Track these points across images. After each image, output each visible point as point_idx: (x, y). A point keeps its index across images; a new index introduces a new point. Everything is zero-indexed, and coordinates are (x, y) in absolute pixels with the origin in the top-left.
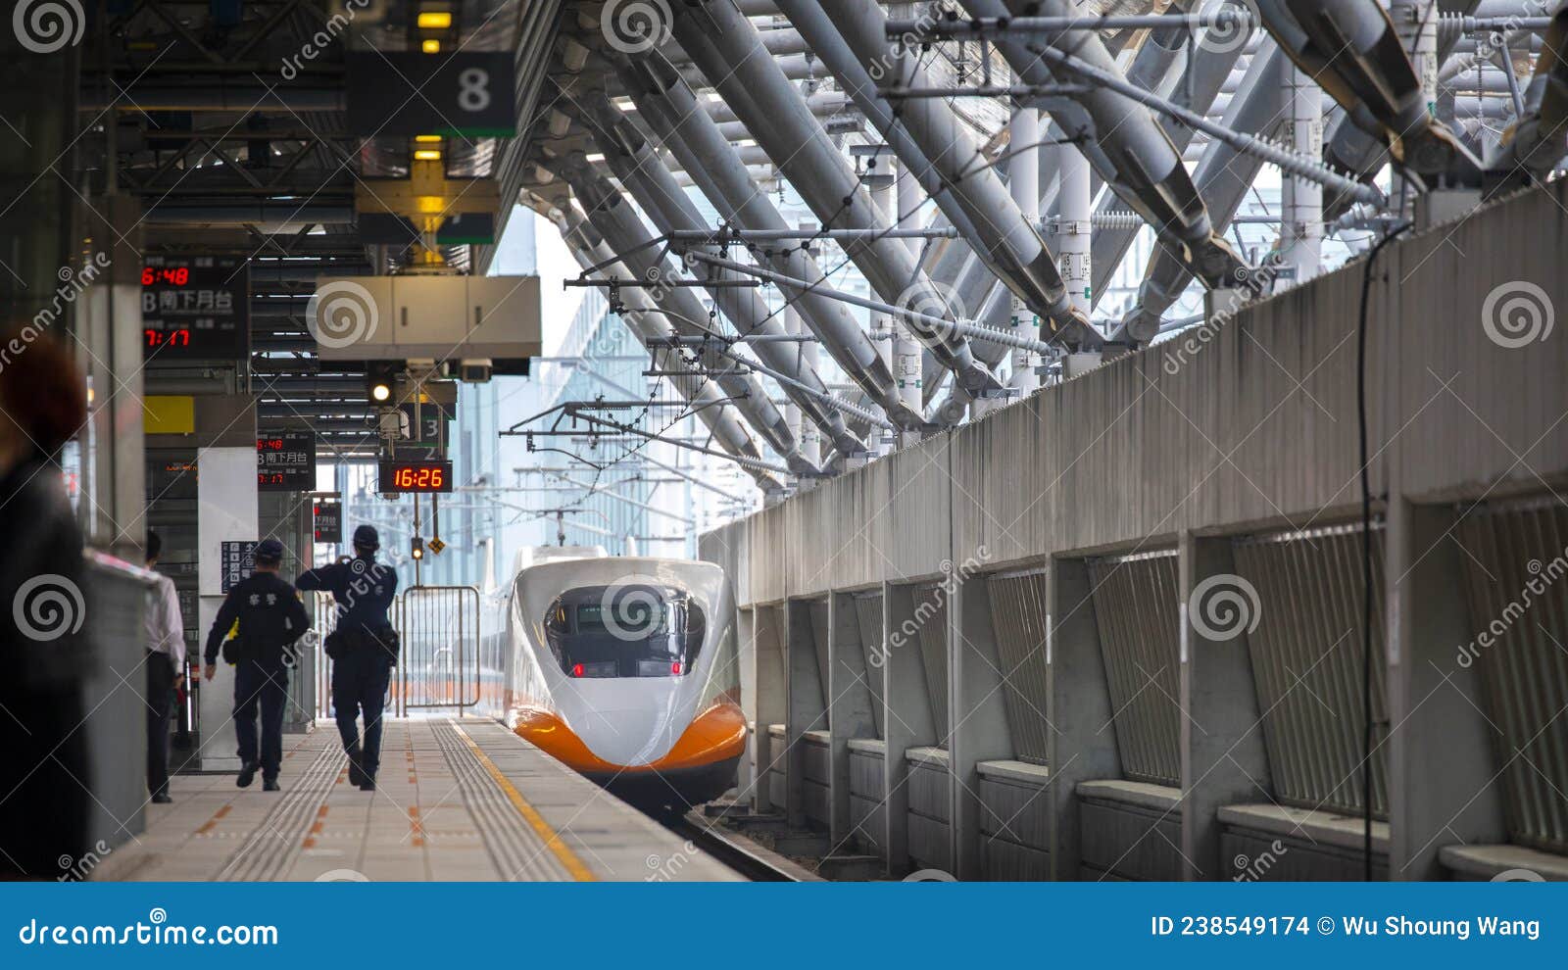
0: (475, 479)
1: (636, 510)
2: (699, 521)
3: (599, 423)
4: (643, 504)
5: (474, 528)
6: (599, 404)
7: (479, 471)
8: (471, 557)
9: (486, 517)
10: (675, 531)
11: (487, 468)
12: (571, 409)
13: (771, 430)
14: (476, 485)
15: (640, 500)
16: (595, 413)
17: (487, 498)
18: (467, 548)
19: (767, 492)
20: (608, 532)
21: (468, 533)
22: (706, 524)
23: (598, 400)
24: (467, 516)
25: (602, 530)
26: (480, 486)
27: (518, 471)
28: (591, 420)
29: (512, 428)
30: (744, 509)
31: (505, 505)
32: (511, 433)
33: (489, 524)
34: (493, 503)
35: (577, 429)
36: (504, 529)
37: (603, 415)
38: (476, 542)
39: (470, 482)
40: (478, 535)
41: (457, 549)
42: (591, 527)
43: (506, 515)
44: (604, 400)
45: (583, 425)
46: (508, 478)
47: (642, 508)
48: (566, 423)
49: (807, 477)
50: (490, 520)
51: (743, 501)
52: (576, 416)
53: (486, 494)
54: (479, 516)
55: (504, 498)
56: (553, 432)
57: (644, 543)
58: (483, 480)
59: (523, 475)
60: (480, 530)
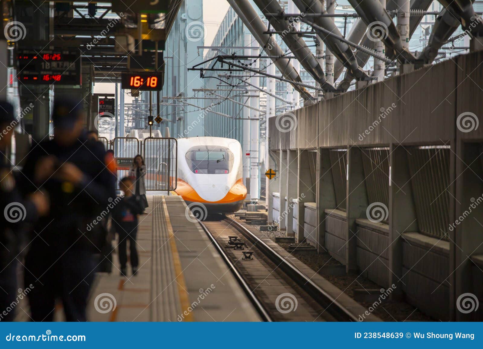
0: (178, 95)
1: (241, 106)
2: (268, 112)
3: (233, 65)
4: (244, 104)
5: (176, 113)
6: (233, 57)
7: (179, 91)
8: (175, 125)
9: (181, 109)
10: (255, 116)
11: (182, 91)
12: (220, 59)
13: (314, 70)
14: (178, 96)
15: (243, 103)
16: (231, 61)
17: (182, 101)
18: (173, 121)
19: (305, 99)
20: (229, 116)
21: (174, 115)
22: (270, 113)
23: (233, 55)
24: (174, 108)
25: (226, 115)
26: (180, 97)
27: (194, 90)
28: (230, 64)
29: (194, 67)
30: (292, 107)
31: (189, 105)
32: (193, 69)
33: (182, 112)
34: (184, 103)
35: (223, 68)
36: (188, 113)
37: (235, 62)
38: (177, 119)
39: (175, 95)
40: (178, 116)
41: (170, 121)
42: (219, 113)
43: (189, 108)
44: (236, 55)
45: (226, 66)
46: (190, 94)
47: (243, 106)
48: (218, 65)
49: (330, 91)
50: (183, 110)
51: (290, 103)
52: (223, 62)
53: (182, 100)
54: (179, 108)
55: (189, 101)
56: (212, 69)
57: (241, 120)
58: (180, 95)
59: (196, 92)
60: (179, 114)
